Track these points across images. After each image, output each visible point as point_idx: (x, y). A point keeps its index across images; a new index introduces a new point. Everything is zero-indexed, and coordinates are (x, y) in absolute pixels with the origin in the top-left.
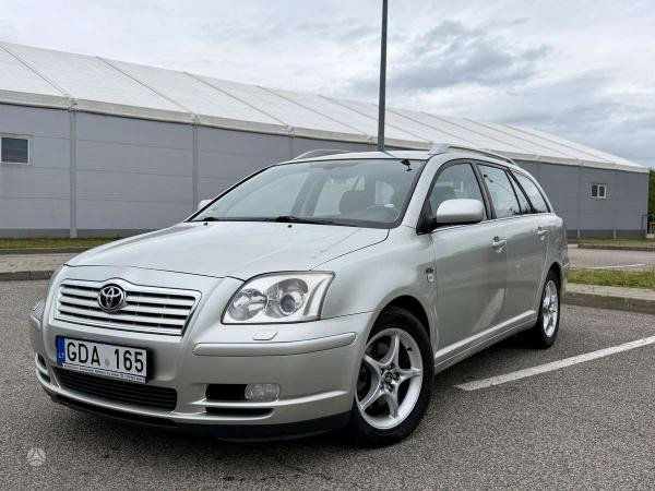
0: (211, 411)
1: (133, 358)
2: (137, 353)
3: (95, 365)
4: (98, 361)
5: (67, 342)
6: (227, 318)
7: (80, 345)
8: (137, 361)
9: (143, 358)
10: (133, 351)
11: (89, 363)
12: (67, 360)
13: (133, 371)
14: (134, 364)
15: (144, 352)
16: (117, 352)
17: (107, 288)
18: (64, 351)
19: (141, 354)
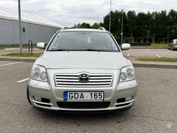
0: (117, 106)
1: (98, 95)
2: (99, 93)
3: (82, 99)
4: (83, 97)
5: (69, 93)
6: (121, 80)
7: (75, 94)
8: (99, 95)
9: (102, 94)
10: (98, 93)
11: (79, 98)
12: (69, 98)
13: (98, 98)
14: (98, 96)
15: (103, 93)
16: (91, 94)
17: (82, 75)
18: (67, 96)
19: (101, 93)
